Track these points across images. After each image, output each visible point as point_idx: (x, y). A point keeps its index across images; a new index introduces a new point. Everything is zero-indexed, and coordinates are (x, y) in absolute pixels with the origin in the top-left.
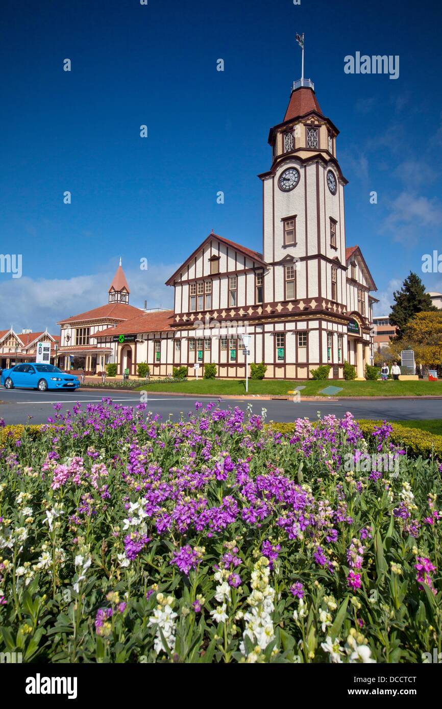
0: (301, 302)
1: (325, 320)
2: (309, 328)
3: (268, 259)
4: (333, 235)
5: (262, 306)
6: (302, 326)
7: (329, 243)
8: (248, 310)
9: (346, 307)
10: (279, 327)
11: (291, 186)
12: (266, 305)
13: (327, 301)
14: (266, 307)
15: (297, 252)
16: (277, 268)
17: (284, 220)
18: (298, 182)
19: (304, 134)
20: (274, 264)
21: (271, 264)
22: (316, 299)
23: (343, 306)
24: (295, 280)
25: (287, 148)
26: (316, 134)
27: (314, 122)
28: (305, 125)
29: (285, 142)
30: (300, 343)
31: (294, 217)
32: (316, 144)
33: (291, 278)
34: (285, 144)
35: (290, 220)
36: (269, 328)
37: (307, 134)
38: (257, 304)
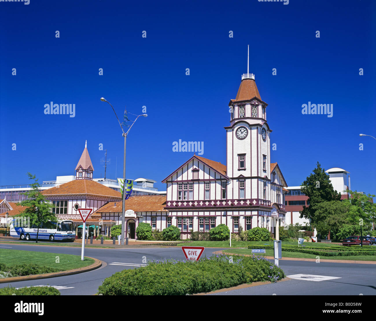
0: (248, 201)
1: (260, 210)
2: (252, 214)
3: (229, 175)
4: (264, 163)
5: (225, 201)
6: (248, 213)
7: (262, 168)
8: (217, 202)
9: (270, 201)
10: (236, 214)
11: (243, 137)
12: (228, 200)
13: (261, 200)
14: (228, 201)
15: (246, 174)
16: (234, 181)
17: (239, 155)
18: (247, 135)
19: (250, 109)
20: (233, 179)
21: (231, 178)
22: (256, 200)
23: (269, 201)
24: (245, 188)
25: (241, 114)
26: (256, 109)
27: (256, 103)
28: (251, 105)
29: (239, 111)
30: (247, 222)
31: (245, 155)
32: (256, 115)
33: (242, 187)
34: (240, 112)
35: (242, 156)
36: (229, 213)
37: (252, 109)
38: (223, 199)
